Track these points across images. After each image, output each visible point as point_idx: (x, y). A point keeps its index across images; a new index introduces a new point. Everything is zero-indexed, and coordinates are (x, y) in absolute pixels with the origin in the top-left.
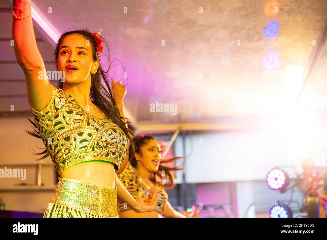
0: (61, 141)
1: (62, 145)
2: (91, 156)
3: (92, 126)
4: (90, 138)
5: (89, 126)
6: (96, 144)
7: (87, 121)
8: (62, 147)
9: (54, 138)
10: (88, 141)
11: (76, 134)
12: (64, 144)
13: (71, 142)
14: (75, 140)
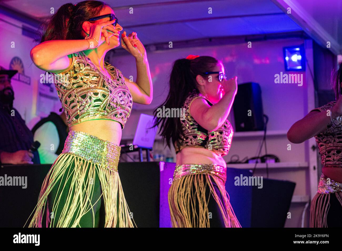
0: (78, 98)
1: (78, 102)
2: (102, 115)
3: (107, 88)
4: (103, 99)
5: (105, 88)
6: (108, 104)
7: (103, 83)
8: (78, 104)
9: (72, 94)
10: (102, 101)
11: (92, 93)
12: (81, 101)
13: (86, 100)
14: (90, 98)
